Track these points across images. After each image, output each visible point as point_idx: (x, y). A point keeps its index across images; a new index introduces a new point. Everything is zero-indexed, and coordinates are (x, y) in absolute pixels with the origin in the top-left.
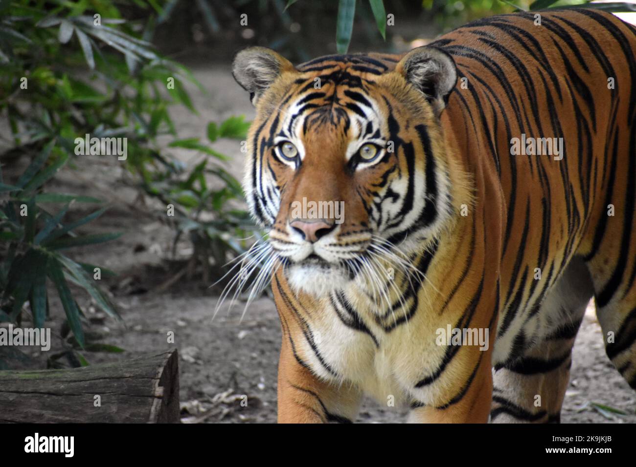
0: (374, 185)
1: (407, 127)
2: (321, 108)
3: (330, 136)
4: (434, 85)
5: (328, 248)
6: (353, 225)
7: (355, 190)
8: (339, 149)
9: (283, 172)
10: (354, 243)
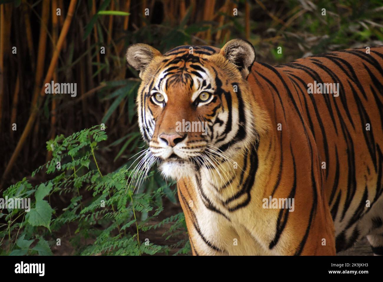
0: (208, 115)
1: (227, 84)
2: (176, 74)
3: (181, 89)
4: (243, 61)
5: (181, 149)
6: (196, 136)
7: (197, 117)
8: (187, 96)
9: (156, 110)
10: (197, 147)
